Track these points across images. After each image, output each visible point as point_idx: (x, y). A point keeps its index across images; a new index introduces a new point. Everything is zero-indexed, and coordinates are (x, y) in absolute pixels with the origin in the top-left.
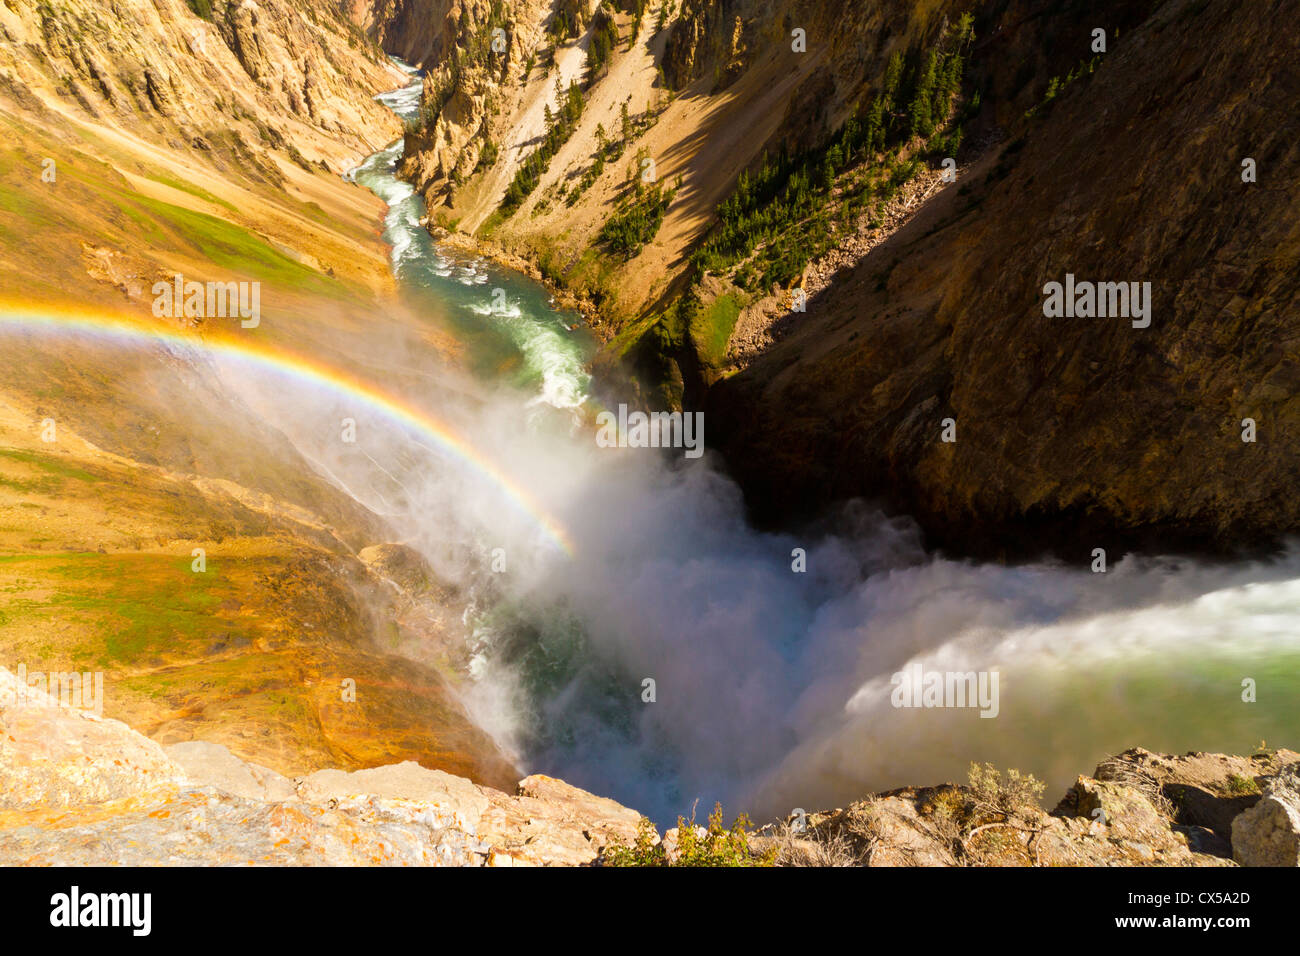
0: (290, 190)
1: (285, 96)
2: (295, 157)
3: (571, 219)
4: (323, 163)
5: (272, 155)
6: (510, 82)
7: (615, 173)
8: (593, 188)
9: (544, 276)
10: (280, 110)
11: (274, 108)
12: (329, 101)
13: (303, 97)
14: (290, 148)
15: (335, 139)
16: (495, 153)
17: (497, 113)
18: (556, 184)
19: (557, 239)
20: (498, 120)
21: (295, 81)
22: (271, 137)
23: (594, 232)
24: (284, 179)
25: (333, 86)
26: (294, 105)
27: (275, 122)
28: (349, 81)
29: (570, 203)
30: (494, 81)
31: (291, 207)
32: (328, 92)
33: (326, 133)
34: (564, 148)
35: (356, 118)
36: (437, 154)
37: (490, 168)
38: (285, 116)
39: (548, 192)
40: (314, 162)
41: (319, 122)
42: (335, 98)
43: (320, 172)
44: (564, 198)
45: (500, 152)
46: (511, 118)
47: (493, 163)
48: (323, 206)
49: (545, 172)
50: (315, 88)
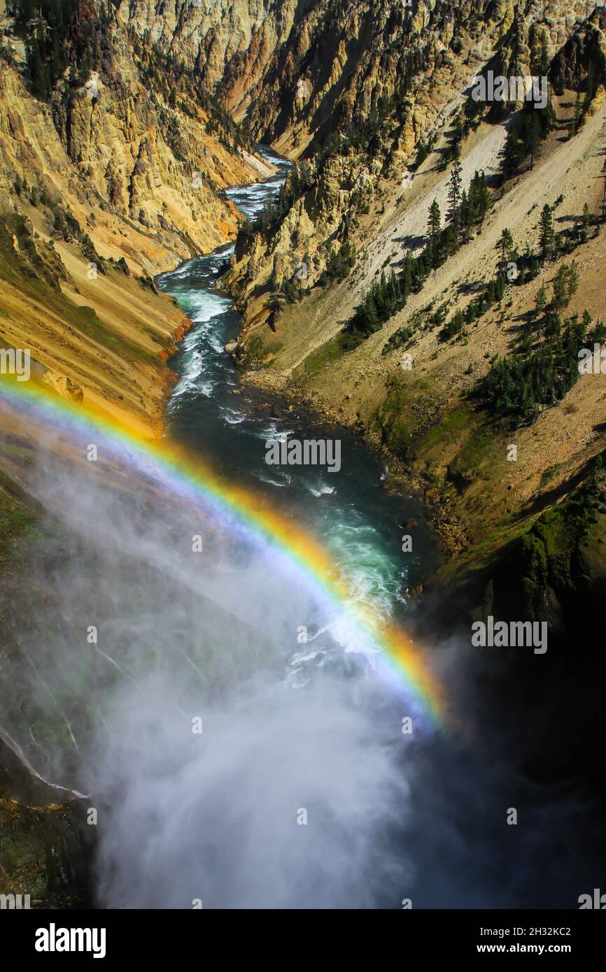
0: (65, 289)
1: (105, 183)
2: (88, 252)
3: (441, 360)
4: (122, 261)
5: (59, 248)
6: (391, 174)
7: (521, 299)
8: (482, 319)
9: (384, 439)
10: (93, 199)
11: (85, 195)
12: (156, 191)
13: (126, 183)
14: (86, 241)
15: (150, 236)
16: (350, 263)
17: (366, 211)
18: (429, 308)
19: (414, 387)
20: (365, 221)
21: (122, 167)
22: (65, 226)
23: (470, 382)
24: (64, 277)
25: (166, 174)
26: (113, 193)
27: (79, 211)
28: (188, 170)
29: (444, 336)
30: (371, 172)
31: (59, 311)
32: (159, 181)
33: (143, 228)
34: (450, 261)
35: (186, 213)
36: (272, 260)
37: (339, 282)
38: (97, 206)
39: (415, 319)
40: (111, 260)
41: (137, 215)
42: (165, 188)
43: (113, 272)
44: (437, 330)
45: (358, 261)
46: (383, 219)
47: (343, 274)
48: (101, 313)
49: (416, 291)
50: (144, 176)
